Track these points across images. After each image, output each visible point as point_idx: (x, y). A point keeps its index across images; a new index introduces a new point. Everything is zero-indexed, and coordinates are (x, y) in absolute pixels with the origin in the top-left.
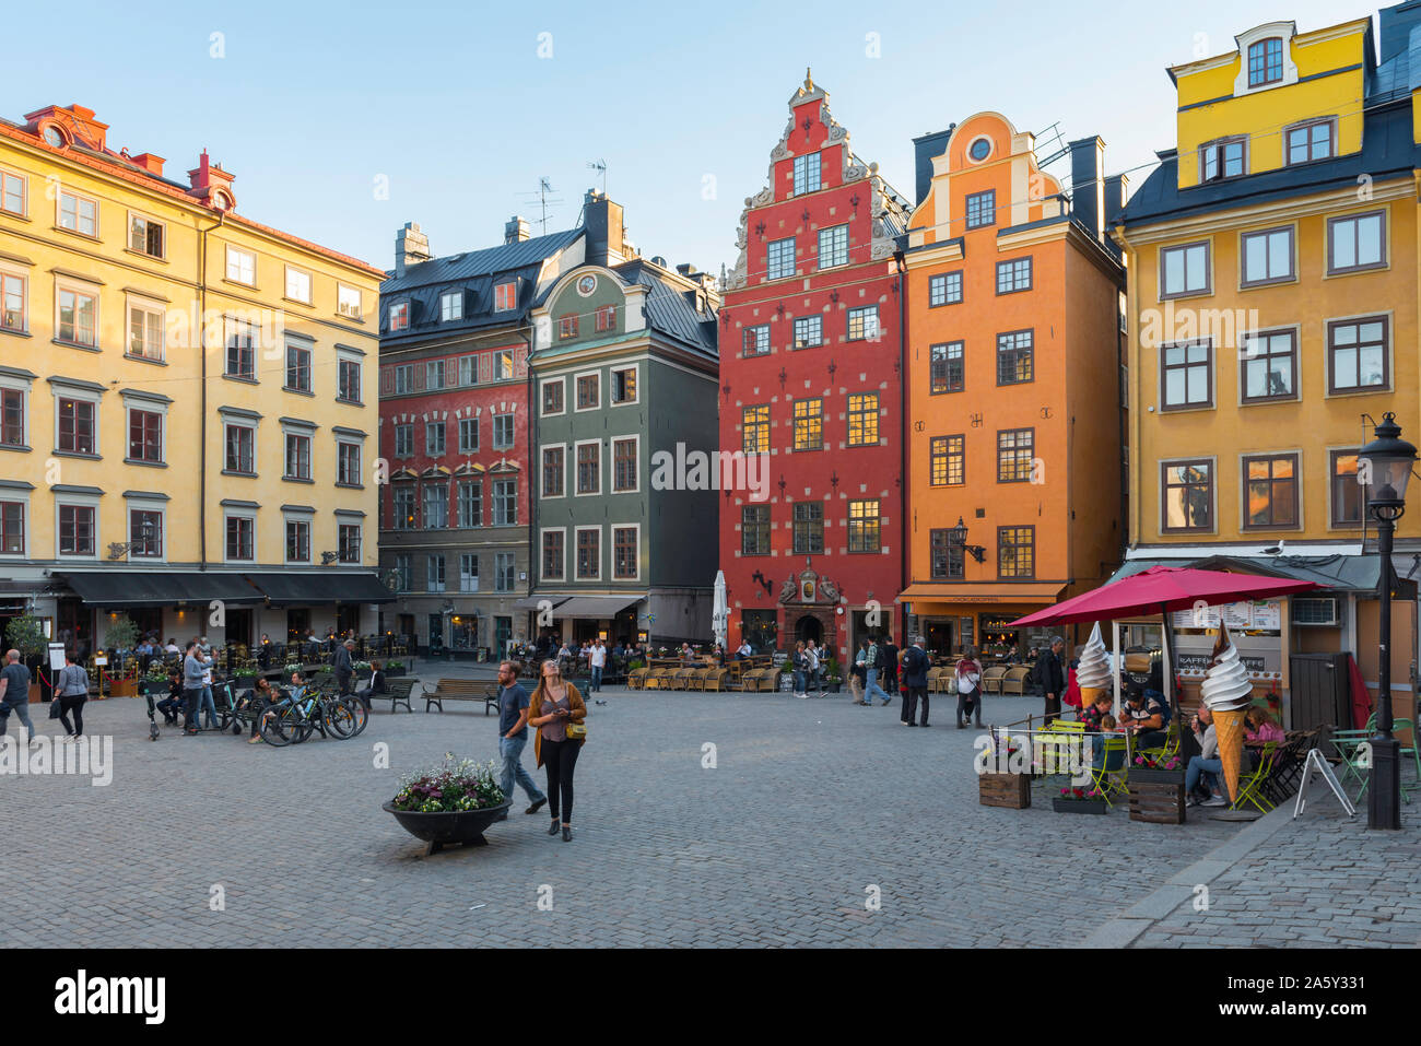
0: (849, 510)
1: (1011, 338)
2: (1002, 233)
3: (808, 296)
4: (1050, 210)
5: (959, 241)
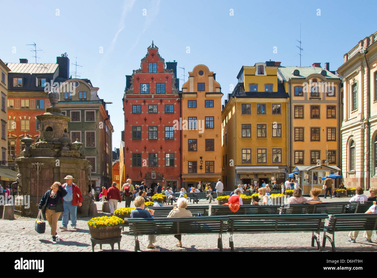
0: (165, 156)
1: (209, 118)
2: (207, 93)
3: (153, 100)
4: (218, 90)
5: (196, 93)
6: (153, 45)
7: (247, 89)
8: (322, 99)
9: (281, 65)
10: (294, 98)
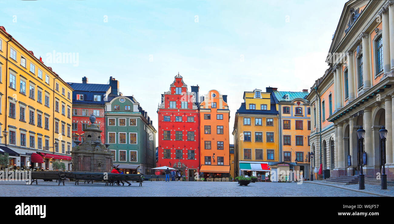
0: (188, 152)
1: (219, 127)
2: (218, 110)
3: (179, 113)
4: (226, 108)
5: (210, 109)
6: (179, 75)
7: (247, 108)
8: (304, 116)
9: (278, 90)
10: (283, 115)
